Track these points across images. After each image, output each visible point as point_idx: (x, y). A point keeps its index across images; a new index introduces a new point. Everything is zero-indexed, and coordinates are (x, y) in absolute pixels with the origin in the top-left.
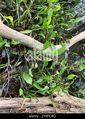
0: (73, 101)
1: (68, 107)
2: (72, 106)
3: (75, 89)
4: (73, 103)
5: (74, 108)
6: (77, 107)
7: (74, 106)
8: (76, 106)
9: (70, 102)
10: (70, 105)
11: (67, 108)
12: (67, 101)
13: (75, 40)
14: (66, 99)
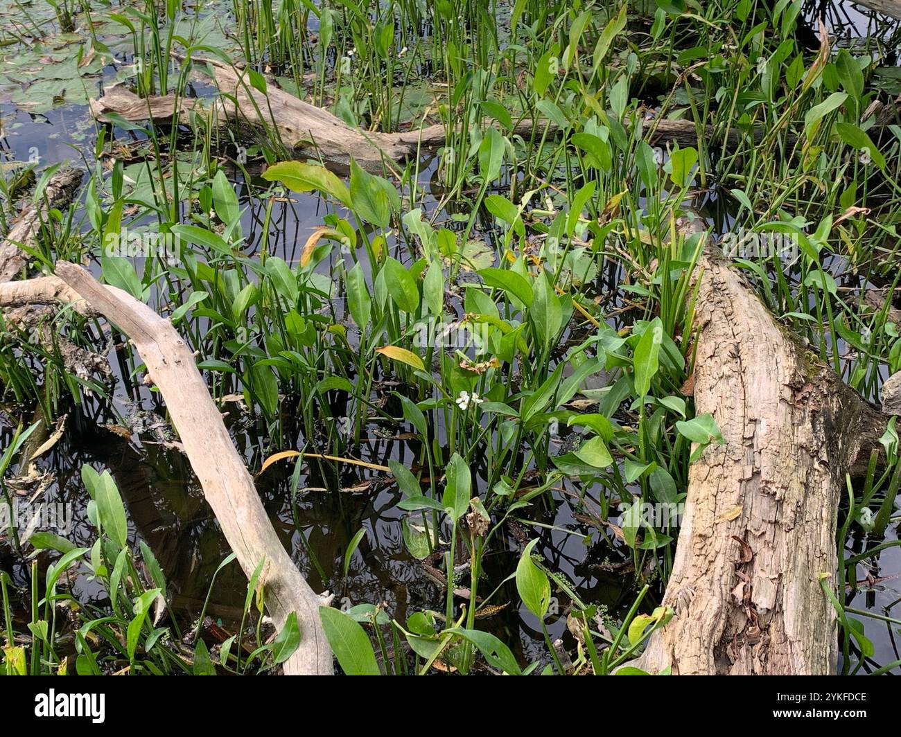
0: (703, 582)
1: (751, 622)
2: (739, 592)
3: (607, 564)
4: (716, 587)
5: (755, 583)
6: (742, 556)
7: (736, 580)
8: (737, 567)
9: (710, 604)
10: (733, 606)
11: (753, 630)
12: (707, 629)
13: (257, 546)
14: (696, 632)
